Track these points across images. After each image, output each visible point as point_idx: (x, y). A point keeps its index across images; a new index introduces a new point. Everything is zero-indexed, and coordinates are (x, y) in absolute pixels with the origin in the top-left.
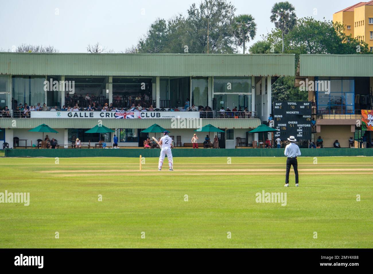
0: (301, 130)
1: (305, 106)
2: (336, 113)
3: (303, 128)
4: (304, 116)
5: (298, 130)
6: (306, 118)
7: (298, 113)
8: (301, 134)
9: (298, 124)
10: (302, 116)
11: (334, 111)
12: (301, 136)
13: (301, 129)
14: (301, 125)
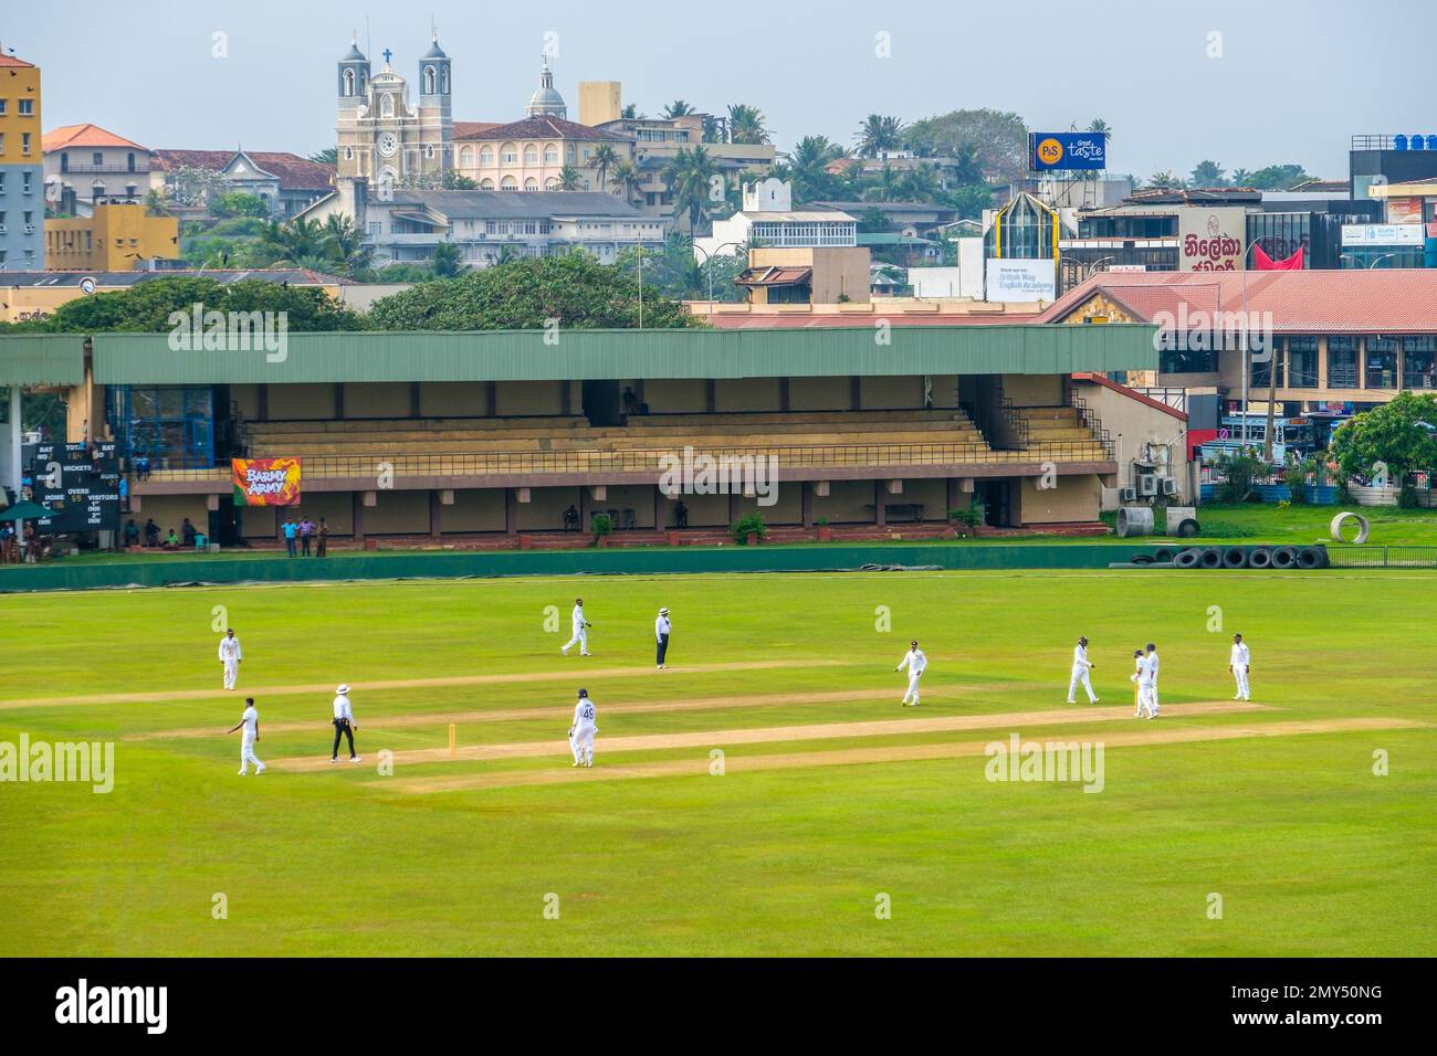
0: (98, 509)
1: (107, 453)
2: (171, 467)
3: (102, 503)
4: (103, 477)
5: (90, 509)
6: (109, 480)
7: (90, 468)
8: (97, 517)
9: (90, 494)
10: (99, 475)
11: (166, 463)
12: (98, 521)
13: (97, 505)
14: (97, 497)
